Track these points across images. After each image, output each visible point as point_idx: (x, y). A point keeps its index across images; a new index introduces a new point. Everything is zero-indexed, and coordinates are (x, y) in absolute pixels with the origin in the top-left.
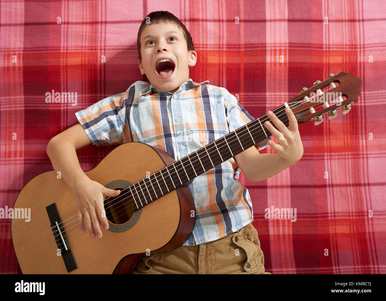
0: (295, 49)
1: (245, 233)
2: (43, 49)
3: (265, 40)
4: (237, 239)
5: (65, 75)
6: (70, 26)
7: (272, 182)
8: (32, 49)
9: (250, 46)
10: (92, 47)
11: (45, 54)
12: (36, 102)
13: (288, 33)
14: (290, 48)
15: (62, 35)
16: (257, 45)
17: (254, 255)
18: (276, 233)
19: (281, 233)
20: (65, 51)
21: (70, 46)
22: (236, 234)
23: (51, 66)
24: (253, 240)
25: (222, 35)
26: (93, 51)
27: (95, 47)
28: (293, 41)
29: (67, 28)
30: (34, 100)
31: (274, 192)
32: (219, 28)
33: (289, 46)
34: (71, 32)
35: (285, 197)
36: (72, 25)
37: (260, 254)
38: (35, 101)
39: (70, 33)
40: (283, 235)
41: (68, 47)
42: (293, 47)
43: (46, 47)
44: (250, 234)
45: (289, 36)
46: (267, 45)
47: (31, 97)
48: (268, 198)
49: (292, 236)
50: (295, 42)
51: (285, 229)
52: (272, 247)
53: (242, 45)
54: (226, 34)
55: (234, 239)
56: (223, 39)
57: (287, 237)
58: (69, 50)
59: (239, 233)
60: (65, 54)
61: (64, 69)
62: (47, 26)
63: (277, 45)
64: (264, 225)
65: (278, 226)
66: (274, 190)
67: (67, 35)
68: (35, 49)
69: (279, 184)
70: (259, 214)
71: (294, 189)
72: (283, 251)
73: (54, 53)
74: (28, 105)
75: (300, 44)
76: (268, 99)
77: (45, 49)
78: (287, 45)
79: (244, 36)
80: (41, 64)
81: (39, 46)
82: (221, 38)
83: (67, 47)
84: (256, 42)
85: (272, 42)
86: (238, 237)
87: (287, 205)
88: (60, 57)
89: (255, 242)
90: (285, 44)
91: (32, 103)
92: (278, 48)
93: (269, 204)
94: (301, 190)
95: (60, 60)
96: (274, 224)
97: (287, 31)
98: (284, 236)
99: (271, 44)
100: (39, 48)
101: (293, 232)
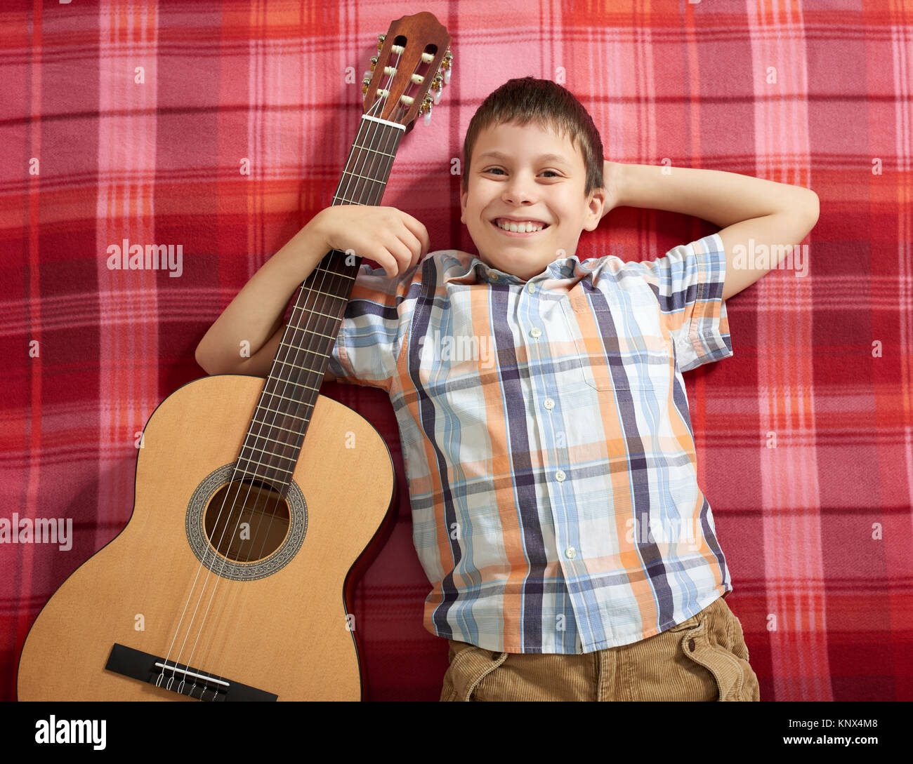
0: (829, 168)
1: (712, 628)
2: (205, 173)
3: (753, 148)
4: (692, 646)
5: (259, 238)
6: (270, 114)
7: (773, 499)
8: (178, 173)
9: (715, 161)
10: (324, 166)
11: (208, 185)
12: (187, 304)
13: (809, 128)
14: (816, 166)
15: (250, 137)
16: (733, 160)
17: (736, 685)
18: (786, 628)
19: (799, 627)
20: (259, 178)
21: (268, 164)
22: (691, 633)
23: (223, 215)
24: (730, 644)
25: (644, 134)
26: (328, 177)
27: (332, 166)
28: (821, 150)
29: (263, 120)
30: (184, 298)
31: (779, 524)
32: (639, 118)
33: (813, 162)
34: (273, 129)
35: (807, 537)
36: (274, 113)
37: (750, 682)
38: (185, 301)
39: (268, 132)
40: (803, 633)
41: (266, 168)
42: (821, 163)
43: (212, 169)
44: (725, 631)
45: (813, 137)
46: (758, 159)
47: (176, 291)
48: (766, 539)
49: (825, 636)
50: (827, 151)
51: (808, 617)
52: (777, 663)
53: (696, 159)
54: (655, 133)
55: (685, 645)
56: (647, 145)
57: (813, 637)
58: (268, 174)
59: (696, 629)
60: (258, 186)
61: (255, 221)
62: (213, 115)
63: (783, 158)
64: (757, 608)
65: (791, 610)
66: (780, 520)
67: (262, 136)
68: (185, 174)
69: (793, 504)
70: (744, 581)
71: (831, 517)
72: (803, 672)
73: (231, 183)
74: (167, 311)
75: (838, 156)
76: (761, 293)
77: (210, 172)
78: (808, 158)
79: (701, 137)
80: (200, 211)
81: (195, 166)
82: (644, 144)
83: (263, 168)
84: (731, 152)
85: (771, 151)
86: (696, 640)
87: (812, 557)
88: (246, 194)
89: (736, 651)
90: (802, 155)
91: (178, 307)
92: (784, 167)
93: (766, 555)
94: (846, 521)
95: (245, 203)
96: (780, 604)
97: (806, 125)
98: (806, 635)
99: (767, 155)
100: (194, 170)
101: (828, 625)
